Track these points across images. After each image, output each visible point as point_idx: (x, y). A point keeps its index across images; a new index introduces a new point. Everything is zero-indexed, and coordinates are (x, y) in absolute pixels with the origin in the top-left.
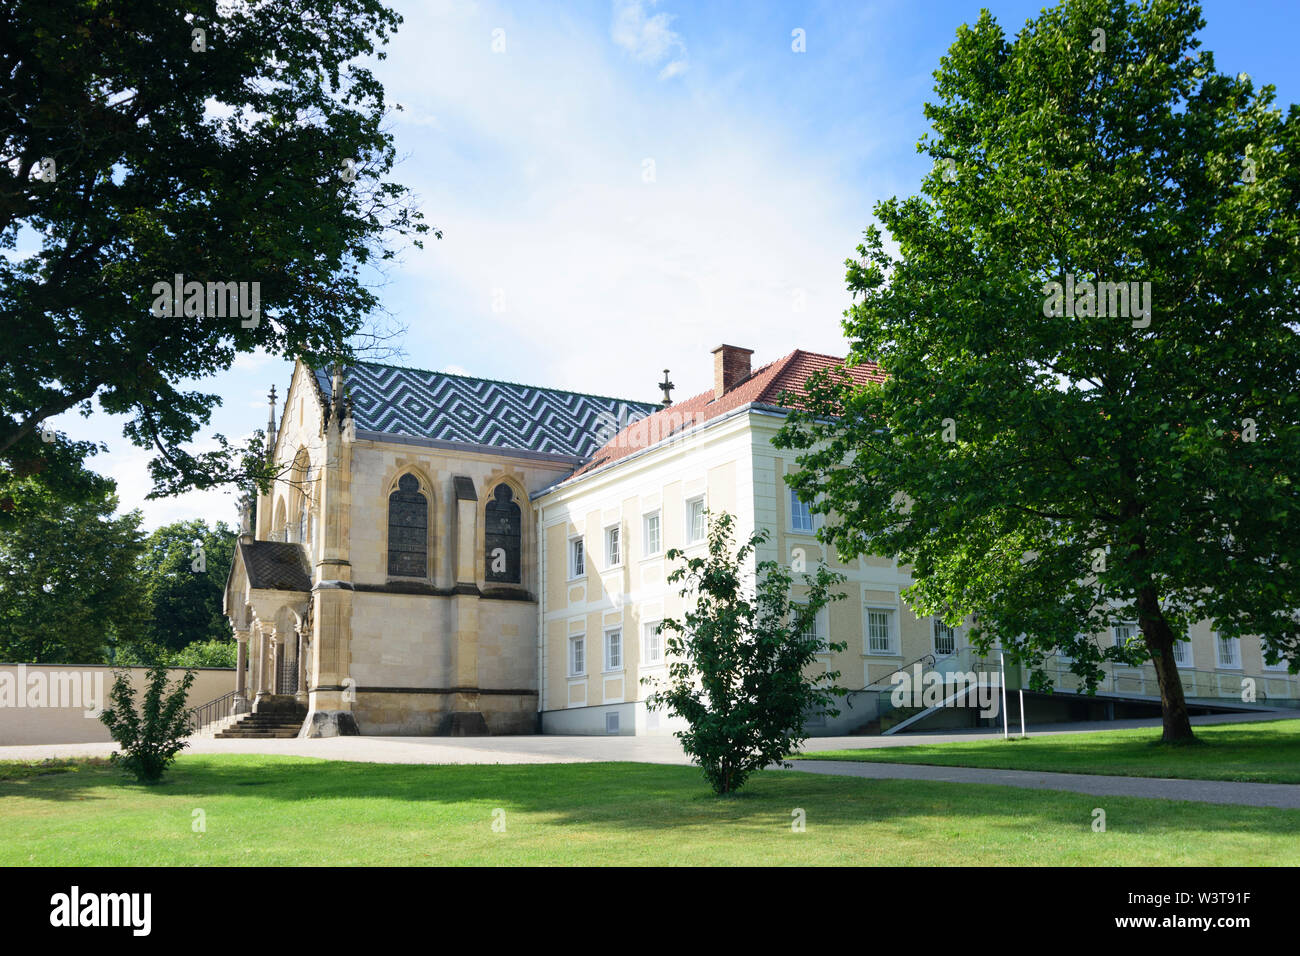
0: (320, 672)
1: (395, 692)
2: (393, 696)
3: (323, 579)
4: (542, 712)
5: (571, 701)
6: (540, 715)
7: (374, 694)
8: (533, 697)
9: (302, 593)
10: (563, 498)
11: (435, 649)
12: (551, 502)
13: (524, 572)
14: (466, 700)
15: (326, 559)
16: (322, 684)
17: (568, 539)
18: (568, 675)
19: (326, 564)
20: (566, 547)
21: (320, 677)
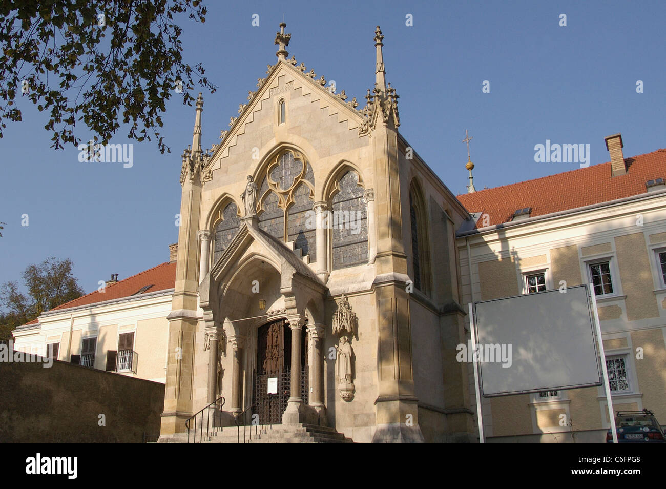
0: (399, 378)
3: (394, 272)
15: (394, 250)
16: (402, 392)
17: (518, 272)
18: (532, 401)
19: (396, 255)
20: (516, 280)
21: (399, 384)
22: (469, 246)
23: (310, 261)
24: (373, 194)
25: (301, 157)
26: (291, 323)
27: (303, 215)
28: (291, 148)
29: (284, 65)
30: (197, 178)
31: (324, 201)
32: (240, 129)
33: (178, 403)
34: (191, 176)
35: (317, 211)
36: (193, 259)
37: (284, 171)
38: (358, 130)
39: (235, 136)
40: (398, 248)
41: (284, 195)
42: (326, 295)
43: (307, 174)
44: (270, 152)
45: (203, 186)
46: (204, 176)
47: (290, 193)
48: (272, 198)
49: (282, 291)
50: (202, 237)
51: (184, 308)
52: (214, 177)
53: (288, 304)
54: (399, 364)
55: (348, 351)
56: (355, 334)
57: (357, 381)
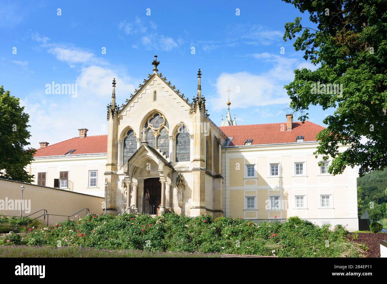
0: (200, 201)
3: (201, 166)
5: (246, 217)
7: (209, 212)
9: (172, 169)
10: (241, 150)
12: (237, 151)
15: (201, 159)
16: (201, 206)
17: (245, 164)
18: (245, 209)
19: (202, 161)
20: (243, 166)
21: (200, 203)
22: (226, 152)
23: (166, 158)
24: (193, 137)
25: (163, 116)
26: (162, 181)
27: (164, 139)
28: (159, 113)
29: (156, 76)
30: (115, 117)
31: (173, 136)
32: (136, 100)
33: (111, 205)
34: (113, 117)
35: (170, 140)
36: (115, 151)
37: (156, 121)
38: (188, 112)
39: (133, 103)
40: (203, 158)
41: (156, 131)
42: (173, 171)
43: (166, 124)
44: (149, 112)
45: (117, 121)
46: (119, 117)
47: (158, 130)
48: (150, 131)
49: (159, 170)
50: (119, 143)
51: (112, 170)
52: (123, 118)
53: (161, 175)
54: (200, 197)
55: (182, 191)
56: (184, 186)
57: (184, 201)
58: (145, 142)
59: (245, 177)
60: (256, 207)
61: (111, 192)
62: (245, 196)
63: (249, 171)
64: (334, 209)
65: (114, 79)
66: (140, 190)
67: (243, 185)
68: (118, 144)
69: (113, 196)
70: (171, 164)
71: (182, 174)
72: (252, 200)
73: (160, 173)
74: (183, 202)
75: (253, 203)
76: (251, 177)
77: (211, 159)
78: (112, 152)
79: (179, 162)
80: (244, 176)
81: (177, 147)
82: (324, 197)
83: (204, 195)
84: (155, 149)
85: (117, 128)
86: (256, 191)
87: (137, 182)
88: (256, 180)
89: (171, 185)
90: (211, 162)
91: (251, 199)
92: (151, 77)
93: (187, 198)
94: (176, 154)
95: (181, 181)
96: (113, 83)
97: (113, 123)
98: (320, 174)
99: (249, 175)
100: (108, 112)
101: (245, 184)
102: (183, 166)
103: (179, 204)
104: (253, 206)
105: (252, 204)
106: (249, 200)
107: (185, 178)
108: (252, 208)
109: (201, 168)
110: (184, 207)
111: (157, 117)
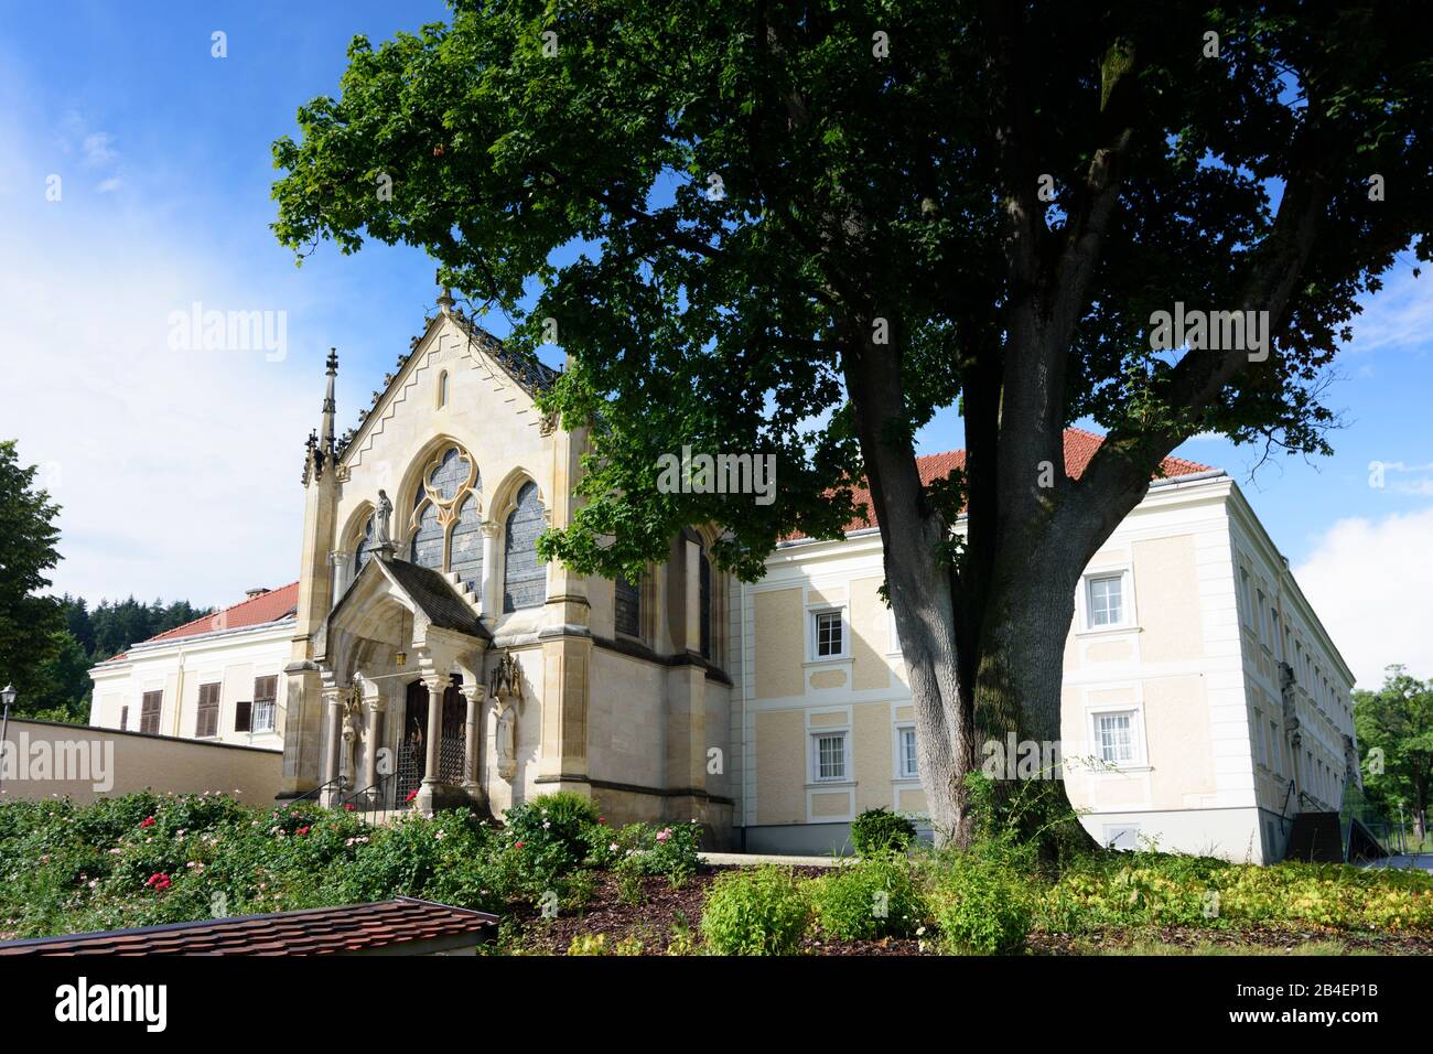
0: (564, 755)
1: (625, 790)
2: (623, 794)
3: (567, 622)
4: (746, 827)
5: (814, 813)
6: (744, 830)
7: (607, 791)
8: (728, 807)
9: (481, 640)
10: (797, 558)
11: (654, 736)
12: (778, 561)
13: (715, 646)
14: (698, 806)
15: (570, 594)
16: (567, 772)
17: (806, 610)
18: (809, 781)
19: (571, 601)
20: (802, 619)
21: (563, 762)
24: (551, 518)
25: (467, 456)
26: (430, 686)
27: (469, 537)
28: (458, 445)
29: (447, 320)
30: (326, 477)
31: (494, 521)
32: (387, 411)
33: (298, 782)
34: (317, 475)
35: (484, 535)
36: (322, 590)
37: (448, 474)
38: (538, 428)
39: (381, 420)
40: (579, 591)
41: (447, 507)
42: (488, 648)
43: (476, 482)
44: (426, 447)
45: (336, 488)
46: (338, 474)
47: (453, 506)
48: (430, 512)
49: (414, 646)
50: (336, 560)
51: (307, 657)
52: (352, 477)
53: (424, 662)
54: (564, 738)
55: (509, 719)
56: (521, 698)
57: (520, 756)
58: (379, 549)
59: (807, 660)
60: (850, 774)
61: (302, 734)
62: (808, 732)
63: (824, 636)
64: (1152, 769)
65: (334, 349)
66: (388, 722)
67: (802, 691)
68: (334, 567)
69: (309, 746)
70: (483, 622)
71: (513, 655)
72: (834, 747)
73: (420, 655)
74: (515, 758)
75: (839, 757)
76: (831, 657)
77: (653, 595)
78: (313, 593)
79: (517, 613)
80: (803, 656)
81: (509, 560)
82: (1108, 720)
83: (583, 730)
84: (443, 573)
85: (334, 510)
86: (849, 709)
87: (376, 694)
88: (847, 668)
89: (479, 699)
90: (653, 608)
91: (831, 743)
92: (433, 325)
93: (526, 744)
94: (505, 584)
95: (504, 682)
96: (329, 364)
97: (320, 495)
98: (1089, 627)
99: (823, 651)
100: (307, 460)
101: (808, 687)
102: (523, 625)
103: (500, 767)
104: (839, 771)
105: (835, 761)
106: (825, 748)
107: (525, 669)
108: (837, 777)
109: (570, 627)
110: (518, 779)
111: (452, 462)
